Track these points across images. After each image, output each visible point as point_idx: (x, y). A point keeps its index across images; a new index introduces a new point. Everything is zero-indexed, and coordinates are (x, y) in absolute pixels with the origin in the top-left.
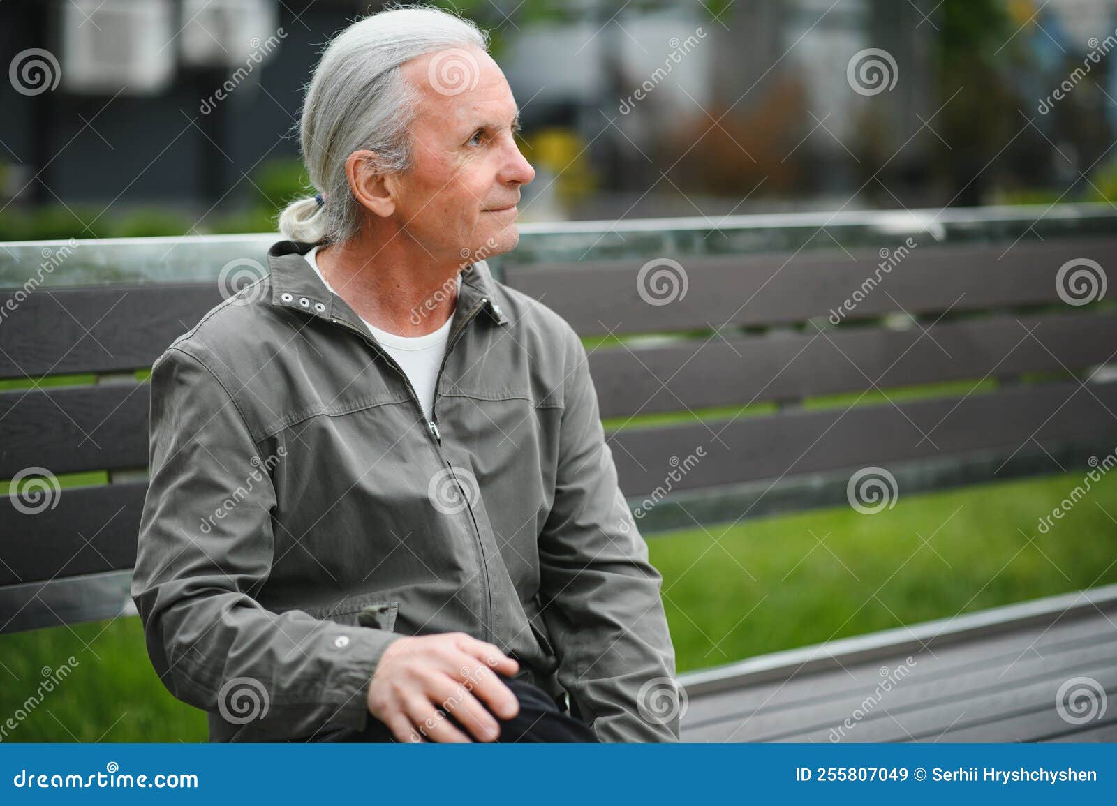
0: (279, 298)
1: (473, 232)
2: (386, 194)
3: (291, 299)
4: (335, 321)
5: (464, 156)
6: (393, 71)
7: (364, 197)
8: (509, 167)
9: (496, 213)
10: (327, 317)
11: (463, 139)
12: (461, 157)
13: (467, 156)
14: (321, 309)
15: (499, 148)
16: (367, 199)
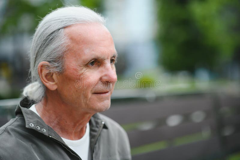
0: (29, 125)
1: (88, 101)
2: (53, 81)
3: (33, 125)
4: (50, 137)
5: (86, 69)
6: (61, 30)
7: (44, 81)
8: (106, 75)
9: (99, 95)
10: (47, 135)
11: (86, 62)
12: (84, 69)
13: (87, 69)
14: (44, 131)
15: (103, 67)
16: (45, 82)
